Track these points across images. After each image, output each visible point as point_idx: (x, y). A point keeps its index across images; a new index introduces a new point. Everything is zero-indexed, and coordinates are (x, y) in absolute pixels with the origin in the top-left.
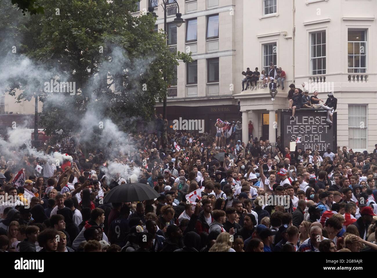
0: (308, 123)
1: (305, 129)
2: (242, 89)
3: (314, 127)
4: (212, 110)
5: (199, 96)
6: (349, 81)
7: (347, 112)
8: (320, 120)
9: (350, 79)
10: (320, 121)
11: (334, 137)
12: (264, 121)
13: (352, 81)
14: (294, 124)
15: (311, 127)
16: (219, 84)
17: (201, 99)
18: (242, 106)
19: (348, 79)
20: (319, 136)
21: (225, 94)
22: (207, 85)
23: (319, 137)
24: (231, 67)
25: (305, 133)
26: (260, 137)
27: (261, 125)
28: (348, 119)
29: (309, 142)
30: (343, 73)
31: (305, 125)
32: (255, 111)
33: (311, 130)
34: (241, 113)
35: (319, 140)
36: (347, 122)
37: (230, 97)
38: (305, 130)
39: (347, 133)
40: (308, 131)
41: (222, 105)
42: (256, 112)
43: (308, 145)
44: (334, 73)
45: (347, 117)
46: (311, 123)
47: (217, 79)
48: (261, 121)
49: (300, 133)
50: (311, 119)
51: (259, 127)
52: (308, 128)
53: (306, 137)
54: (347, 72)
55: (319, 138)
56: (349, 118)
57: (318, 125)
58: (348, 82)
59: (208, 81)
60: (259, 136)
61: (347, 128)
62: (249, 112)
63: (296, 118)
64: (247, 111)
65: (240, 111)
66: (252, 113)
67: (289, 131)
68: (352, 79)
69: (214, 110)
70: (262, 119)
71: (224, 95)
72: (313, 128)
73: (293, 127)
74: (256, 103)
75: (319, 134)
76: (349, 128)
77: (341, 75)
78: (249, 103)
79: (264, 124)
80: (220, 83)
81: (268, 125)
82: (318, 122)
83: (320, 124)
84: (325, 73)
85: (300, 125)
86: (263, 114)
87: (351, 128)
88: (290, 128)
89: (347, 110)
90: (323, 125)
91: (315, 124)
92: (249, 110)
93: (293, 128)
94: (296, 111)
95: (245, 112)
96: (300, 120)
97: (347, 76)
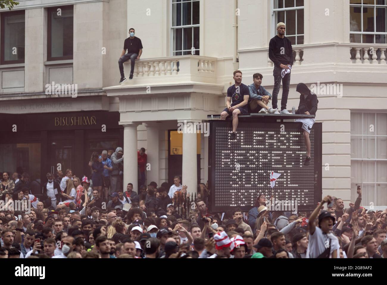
0: (265, 145)
1: (257, 158)
2: (120, 77)
3: (277, 155)
4: (57, 123)
5: (27, 90)
6: (351, 61)
7: (347, 126)
8: (288, 139)
9: (353, 57)
10: (289, 142)
11: (316, 176)
12: (172, 147)
13: (358, 60)
14: (236, 146)
15: (271, 153)
16: (72, 64)
17: (33, 97)
18: (123, 112)
19: (350, 56)
20: (286, 172)
21: (87, 87)
22: (46, 66)
23: (287, 175)
24: (101, 27)
25: (258, 166)
26: (164, 181)
27: (165, 155)
28: (350, 141)
29: (266, 186)
30: (340, 42)
31: (258, 150)
32: (151, 124)
33: (270, 161)
34: (122, 128)
35: (287, 181)
36: (347, 148)
37: (96, 94)
38: (258, 161)
39: (347, 172)
40: (264, 163)
41: (80, 110)
42: (154, 125)
43: (264, 192)
44: (322, 43)
45: (347, 137)
46: (271, 144)
47: (68, 52)
48: (166, 147)
49: (248, 166)
50: (271, 137)
51: (160, 159)
52: (265, 157)
53: (259, 174)
54: (347, 41)
55: (287, 178)
56: (352, 140)
57: (284, 150)
58: (351, 63)
59: (49, 58)
60: (160, 179)
61: (347, 160)
62: (139, 127)
63: (240, 133)
64: (135, 124)
65: (120, 123)
66: (145, 128)
67: (226, 163)
68: (358, 55)
69: (62, 123)
70: (167, 143)
71: (84, 89)
72: (274, 156)
73: (233, 153)
74: (155, 105)
75: (286, 170)
76: (353, 162)
77: (335, 48)
78: (139, 106)
79: (172, 154)
80: (75, 61)
81: (181, 156)
82: (284, 144)
83: (288, 149)
84: (302, 42)
85: (247, 150)
86: (169, 131)
87: (357, 162)
88: (227, 156)
89: (349, 122)
90: (294, 150)
91: (278, 149)
92: (140, 123)
93: (233, 156)
94: (240, 120)
95: (129, 126)
96: (249, 140)
97: (348, 50)
